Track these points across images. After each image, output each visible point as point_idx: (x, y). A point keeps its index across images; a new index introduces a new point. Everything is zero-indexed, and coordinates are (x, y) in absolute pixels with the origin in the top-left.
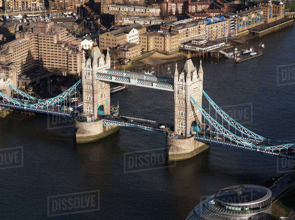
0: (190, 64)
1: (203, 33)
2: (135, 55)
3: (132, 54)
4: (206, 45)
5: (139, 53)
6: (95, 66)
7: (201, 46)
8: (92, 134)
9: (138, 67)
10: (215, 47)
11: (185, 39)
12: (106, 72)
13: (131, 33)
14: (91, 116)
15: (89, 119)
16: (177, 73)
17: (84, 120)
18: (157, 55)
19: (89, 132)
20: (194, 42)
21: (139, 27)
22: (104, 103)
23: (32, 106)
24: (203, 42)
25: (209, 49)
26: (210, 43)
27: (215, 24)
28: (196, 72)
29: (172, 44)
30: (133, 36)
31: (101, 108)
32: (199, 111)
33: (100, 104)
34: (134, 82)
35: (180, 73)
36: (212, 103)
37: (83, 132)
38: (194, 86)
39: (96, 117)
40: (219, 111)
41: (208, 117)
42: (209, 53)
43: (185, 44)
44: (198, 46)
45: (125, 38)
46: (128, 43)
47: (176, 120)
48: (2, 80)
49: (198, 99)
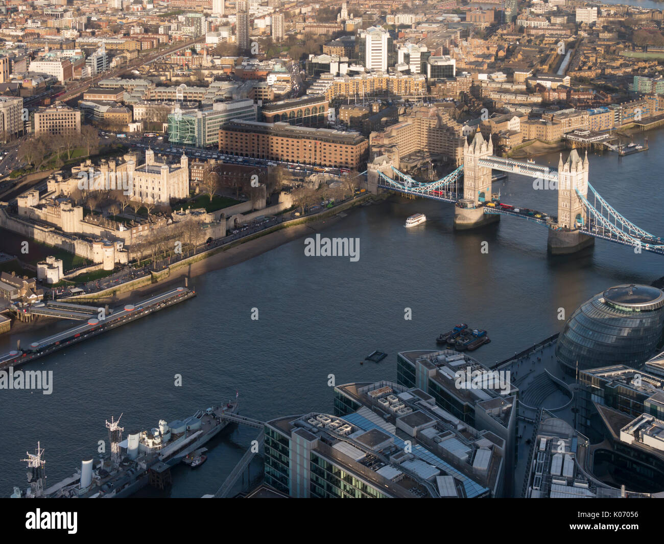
0: (574, 154)
1: (586, 123)
2: (516, 143)
3: (512, 143)
4: (590, 136)
5: (520, 142)
6: (477, 152)
7: (584, 136)
8: (472, 222)
9: (520, 155)
10: (599, 138)
11: (567, 129)
12: (488, 158)
13: (512, 121)
14: (472, 202)
15: (469, 206)
16: (561, 162)
17: (464, 206)
18: (538, 144)
19: (470, 219)
20: (577, 132)
21: (520, 115)
22: (485, 190)
23: (413, 189)
24: (586, 133)
25: (593, 140)
26: (594, 134)
27: (599, 116)
28: (580, 163)
29: (554, 134)
30: (514, 124)
31: (482, 195)
32: (585, 201)
33: (481, 191)
34: (516, 170)
35: (564, 163)
36: (597, 195)
37: (464, 218)
38: (579, 178)
39: (477, 204)
40: (604, 203)
41: (593, 210)
42: (592, 144)
43: (567, 134)
44: (581, 136)
45: (506, 125)
46: (509, 131)
47: (560, 211)
48: (385, 162)
49: (584, 192)
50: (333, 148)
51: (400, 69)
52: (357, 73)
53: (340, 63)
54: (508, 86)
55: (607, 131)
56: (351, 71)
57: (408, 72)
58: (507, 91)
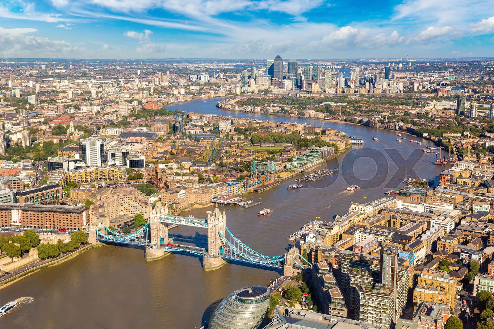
0: (217, 211)
1: (225, 191)
3: (182, 205)
4: (227, 199)
5: (186, 205)
6: (158, 214)
7: (224, 199)
8: (157, 256)
10: (233, 200)
11: (213, 195)
12: (165, 217)
13: (181, 193)
14: (156, 244)
15: (154, 247)
16: (209, 215)
17: (151, 247)
18: (197, 206)
19: (155, 255)
20: (219, 197)
21: (185, 189)
22: (164, 236)
23: (119, 239)
24: (226, 197)
25: (229, 201)
26: (229, 197)
27: (233, 186)
28: (221, 216)
29: (206, 199)
30: (182, 194)
31: (162, 239)
32: (224, 239)
33: (161, 237)
34: (183, 223)
35: (211, 216)
36: (232, 235)
37: (151, 255)
38: (220, 225)
39: (159, 245)
40: (236, 239)
41: (229, 244)
42: (229, 204)
43: (214, 198)
44: (222, 199)
45: (177, 195)
46: (179, 199)
47: (209, 246)
48: (100, 224)
49: (223, 233)
50: (65, 216)
51: (109, 163)
52: (80, 167)
53: (69, 161)
54: (178, 171)
55: (238, 196)
56: (77, 167)
57: (114, 165)
58: (177, 174)
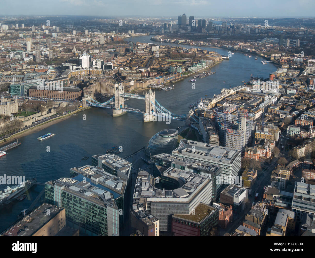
0: (150, 91)
1: (155, 82)
2: (133, 89)
3: (131, 89)
4: (156, 86)
5: (134, 88)
6: (119, 92)
7: (154, 86)
8: (118, 114)
9: (133, 92)
10: (159, 86)
11: (149, 84)
12: (123, 94)
13: (131, 82)
14: (118, 108)
15: (117, 109)
16: (146, 93)
17: (115, 109)
18: (140, 89)
19: (117, 113)
20: (152, 85)
21: (134, 80)
22: (122, 104)
23: (98, 105)
24: (155, 85)
25: (157, 87)
26: (157, 85)
27: (159, 79)
28: (152, 93)
29: (145, 85)
30: (132, 83)
31: (121, 105)
32: (154, 106)
33: (121, 104)
34: (132, 97)
35: (147, 94)
36: (158, 103)
37: (115, 113)
38: (152, 98)
39: (119, 108)
40: (160, 105)
41: (157, 108)
42: (157, 88)
43: (149, 85)
44: (153, 86)
45: (129, 83)
46: (130, 85)
47: (146, 109)
48: (88, 97)
49: (153, 102)
50: (70, 93)
51: (94, 67)
52: (79, 69)
53: (73, 65)
54: (130, 71)
55: (161, 84)
56: (77, 68)
57: (96, 68)
58: (130, 73)
